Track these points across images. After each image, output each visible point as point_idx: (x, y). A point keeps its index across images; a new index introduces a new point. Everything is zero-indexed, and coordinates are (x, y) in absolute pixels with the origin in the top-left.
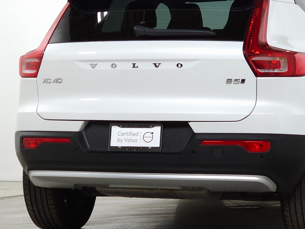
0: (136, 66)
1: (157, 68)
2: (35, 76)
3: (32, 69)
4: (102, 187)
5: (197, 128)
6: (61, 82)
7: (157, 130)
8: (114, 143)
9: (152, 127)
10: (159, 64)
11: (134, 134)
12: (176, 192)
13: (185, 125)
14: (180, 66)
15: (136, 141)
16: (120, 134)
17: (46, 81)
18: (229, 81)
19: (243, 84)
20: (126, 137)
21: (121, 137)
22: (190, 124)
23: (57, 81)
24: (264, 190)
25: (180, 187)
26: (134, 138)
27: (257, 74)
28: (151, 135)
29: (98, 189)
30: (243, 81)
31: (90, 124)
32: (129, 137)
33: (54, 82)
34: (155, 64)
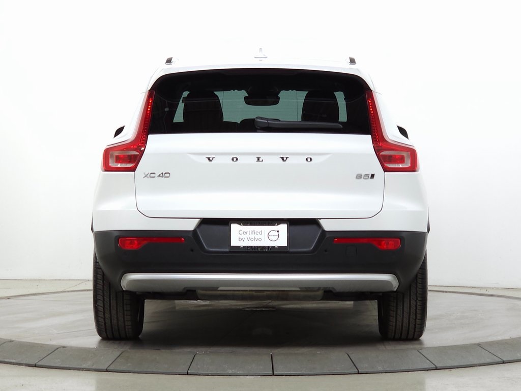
0: (260, 160)
1: (284, 163)
4: (206, 290)
5: (327, 226)
6: (169, 177)
7: (283, 228)
8: (235, 242)
9: (277, 225)
10: (287, 158)
11: (257, 233)
13: (314, 222)
14: (309, 160)
15: (260, 240)
16: (241, 232)
18: (359, 176)
19: (372, 180)
20: (248, 235)
21: (242, 236)
22: (321, 221)
23: (162, 175)
24: (388, 289)
25: (300, 288)
26: (257, 236)
27: (386, 170)
28: (276, 233)
29: (200, 292)
30: (373, 176)
31: (205, 222)
32: (252, 236)
33: (159, 176)
34: (283, 158)
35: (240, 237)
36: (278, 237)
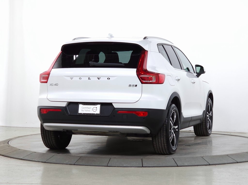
0: (90, 79)
1: (99, 80)
2: (46, 82)
3: (45, 79)
4: (75, 131)
5: (116, 106)
6: (57, 85)
7: (99, 106)
8: (80, 111)
9: (97, 105)
10: (100, 78)
11: (89, 108)
12: (107, 133)
13: (110, 104)
14: (109, 79)
15: (89, 111)
16: (83, 108)
17: (51, 85)
18: (130, 85)
19: (136, 87)
20: (85, 109)
21: (83, 109)
22: (113, 104)
23: (56, 85)
24: (145, 133)
25: (108, 131)
26: (89, 109)
27: (142, 83)
28: (96, 108)
29: (73, 131)
30: (136, 86)
31: (70, 103)
32: (87, 109)
33: (55, 85)
34: (98, 78)
35: (82, 110)
36: (96, 110)
